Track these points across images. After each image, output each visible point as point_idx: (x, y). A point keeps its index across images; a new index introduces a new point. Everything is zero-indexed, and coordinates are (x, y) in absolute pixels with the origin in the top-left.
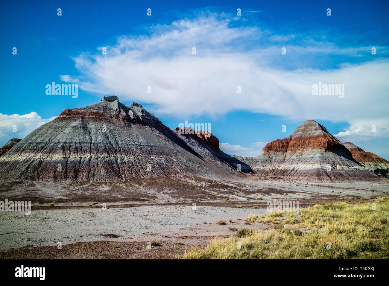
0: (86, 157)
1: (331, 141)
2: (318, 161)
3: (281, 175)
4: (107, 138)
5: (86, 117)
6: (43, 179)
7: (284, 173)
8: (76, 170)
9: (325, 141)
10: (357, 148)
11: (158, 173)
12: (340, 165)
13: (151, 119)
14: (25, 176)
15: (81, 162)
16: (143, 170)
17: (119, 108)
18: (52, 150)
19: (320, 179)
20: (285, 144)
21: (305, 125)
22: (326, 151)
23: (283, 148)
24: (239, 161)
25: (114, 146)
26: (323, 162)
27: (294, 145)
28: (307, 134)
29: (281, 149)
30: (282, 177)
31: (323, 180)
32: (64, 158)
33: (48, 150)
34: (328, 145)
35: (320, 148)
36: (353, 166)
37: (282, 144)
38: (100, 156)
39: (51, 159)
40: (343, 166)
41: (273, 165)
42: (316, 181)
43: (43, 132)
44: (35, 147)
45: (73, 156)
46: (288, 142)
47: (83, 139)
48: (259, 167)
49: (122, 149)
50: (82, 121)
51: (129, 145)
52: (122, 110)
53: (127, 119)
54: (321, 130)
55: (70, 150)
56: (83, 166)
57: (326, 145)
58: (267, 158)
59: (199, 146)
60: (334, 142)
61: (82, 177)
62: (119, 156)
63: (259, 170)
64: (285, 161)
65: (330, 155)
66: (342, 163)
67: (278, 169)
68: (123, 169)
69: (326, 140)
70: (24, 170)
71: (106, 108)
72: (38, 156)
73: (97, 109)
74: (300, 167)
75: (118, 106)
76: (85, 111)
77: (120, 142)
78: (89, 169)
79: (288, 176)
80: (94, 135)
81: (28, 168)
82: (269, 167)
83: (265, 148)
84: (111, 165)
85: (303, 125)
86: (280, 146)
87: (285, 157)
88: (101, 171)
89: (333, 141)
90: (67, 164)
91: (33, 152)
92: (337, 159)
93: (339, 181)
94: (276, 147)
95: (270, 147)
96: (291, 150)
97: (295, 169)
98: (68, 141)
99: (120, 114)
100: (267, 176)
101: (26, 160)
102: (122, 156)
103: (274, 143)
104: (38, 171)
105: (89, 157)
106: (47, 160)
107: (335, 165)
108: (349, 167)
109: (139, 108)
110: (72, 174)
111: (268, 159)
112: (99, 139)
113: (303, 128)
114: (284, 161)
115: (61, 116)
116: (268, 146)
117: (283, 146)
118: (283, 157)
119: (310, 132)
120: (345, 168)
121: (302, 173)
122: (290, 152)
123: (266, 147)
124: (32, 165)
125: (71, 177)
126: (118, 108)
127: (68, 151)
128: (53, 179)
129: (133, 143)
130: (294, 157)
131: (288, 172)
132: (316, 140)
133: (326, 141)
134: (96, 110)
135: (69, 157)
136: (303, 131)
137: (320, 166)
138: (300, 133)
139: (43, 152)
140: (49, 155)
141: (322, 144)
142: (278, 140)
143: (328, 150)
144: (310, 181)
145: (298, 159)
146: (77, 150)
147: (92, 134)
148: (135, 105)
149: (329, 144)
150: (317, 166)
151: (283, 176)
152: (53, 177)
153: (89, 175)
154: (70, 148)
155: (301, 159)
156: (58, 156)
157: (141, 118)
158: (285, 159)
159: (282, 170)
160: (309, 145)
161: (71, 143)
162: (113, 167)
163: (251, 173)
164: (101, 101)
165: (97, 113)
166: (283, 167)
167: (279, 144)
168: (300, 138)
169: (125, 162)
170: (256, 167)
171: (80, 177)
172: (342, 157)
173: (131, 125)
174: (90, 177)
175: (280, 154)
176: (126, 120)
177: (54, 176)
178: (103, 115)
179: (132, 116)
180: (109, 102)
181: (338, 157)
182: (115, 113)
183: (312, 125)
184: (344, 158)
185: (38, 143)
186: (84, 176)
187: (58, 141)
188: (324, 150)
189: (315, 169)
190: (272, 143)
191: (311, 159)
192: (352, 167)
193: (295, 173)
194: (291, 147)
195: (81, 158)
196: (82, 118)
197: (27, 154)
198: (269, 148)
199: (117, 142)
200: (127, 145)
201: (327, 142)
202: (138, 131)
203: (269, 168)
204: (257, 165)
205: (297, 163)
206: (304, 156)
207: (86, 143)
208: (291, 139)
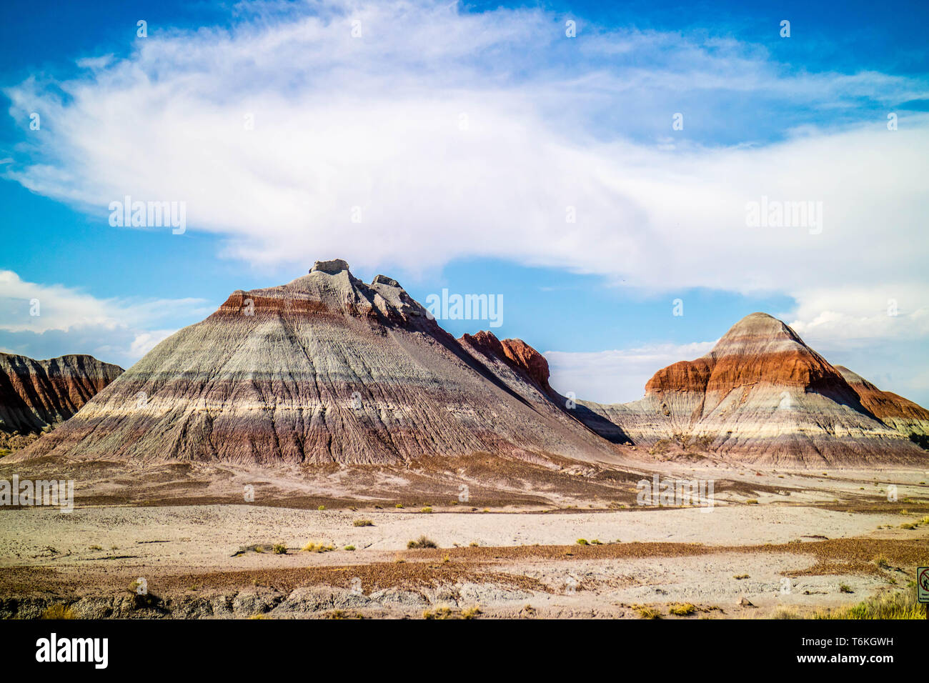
0: (313, 407)
1: (818, 366)
2: (790, 417)
3: (702, 450)
4: (346, 362)
5: (288, 311)
6: (230, 458)
7: (706, 443)
8: (298, 439)
9: (803, 367)
10: (860, 381)
11: (473, 445)
12: (843, 426)
13: (420, 316)
14: (184, 451)
15: (303, 420)
16: (441, 437)
17: (355, 291)
18: (229, 391)
19: (801, 460)
20: (701, 373)
21: (750, 327)
22: (806, 392)
23: (697, 382)
24: (595, 413)
25: (365, 381)
26: (803, 419)
27: (724, 376)
28: (757, 348)
29: (691, 386)
30: (704, 454)
31: (806, 463)
32: (264, 409)
33: (219, 390)
34: (811, 376)
35: (793, 385)
36: (871, 429)
37: (695, 373)
38: (344, 406)
39: (232, 412)
40: (849, 429)
41: (674, 425)
42: (792, 464)
43: (191, 346)
44: (182, 382)
45: (283, 406)
46: (707, 369)
47: (296, 366)
48: (641, 430)
49: (383, 390)
50: (282, 320)
51: (396, 379)
52: (360, 294)
53: (374, 315)
54: (790, 338)
55: (272, 391)
56: (311, 428)
57: (808, 378)
58: (659, 407)
59: (518, 380)
60: (824, 369)
61: (316, 454)
62: (381, 405)
63: (644, 436)
64: (704, 416)
65: (818, 401)
66: (847, 420)
67: (688, 434)
68: (398, 435)
69: (806, 364)
70: (179, 439)
71: (326, 290)
72: (198, 406)
73: (308, 293)
74: (746, 430)
75: (351, 286)
76: (280, 296)
77: (374, 373)
78: (328, 437)
79: (719, 451)
80: (316, 354)
81: (184, 432)
82: (665, 430)
83: (651, 382)
84: (370, 427)
85: (743, 325)
86: (690, 377)
87: (703, 404)
88: (354, 441)
89: (822, 366)
90: (273, 423)
91: (183, 395)
92: (835, 411)
93: (845, 465)
94: (679, 380)
95: (663, 380)
96: (718, 387)
97: (733, 436)
98: (263, 370)
99: (359, 304)
100: (668, 452)
101: (170, 414)
102: (388, 406)
103: (675, 371)
104: (210, 440)
105: (319, 408)
106: (222, 414)
107: (830, 425)
108: (862, 430)
109: (393, 288)
110: (290, 446)
111: (661, 410)
112: (330, 365)
113: (745, 333)
114: (701, 415)
115: (228, 309)
116: (661, 378)
117: (697, 378)
118: (697, 405)
119: (764, 343)
120: (855, 432)
121: (752, 446)
122: (714, 392)
123: (655, 380)
124: (190, 425)
125: (292, 454)
126: (352, 291)
127: (269, 393)
128: (253, 459)
129: (402, 375)
130: (726, 404)
131: (717, 443)
132: (782, 364)
133: (807, 369)
134: (305, 296)
135: (274, 409)
136: (745, 340)
137: (797, 428)
138: (737, 346)
139: (210, 395)
140: (226, 403)
141: (797, 374)
142: (684, 362)
143: (811, 390)
144: (776, 463)
145: (738, 411)
146: (288, 391)
147: (312, 354)
148: (384, 280)
149: (813, 373)
150: (790, 428)
151: (706, 451)
152: (252, 455)
153: (330, 450)
154: (271, 386)
155: (745, 411)
156: (248, 407)
157: (402, 314)
158: (702, 409)
159: (700, 436)
160: (764, 377)
161: (271, 374)
162: (375, 432)
163: (627, 443)
164: (310, 272)
165: (309, 301)
166: (699, 429)
167: (686, 372)
168: (739, 359)
169: (397, 420)
170: (636, 430)
171: (312, 455)
172: (844, 406)
173: (386, 332)
174: (334, 455)
175: (690, 398)
176: (374, 317)
177: (253, 451)
178: (321, 307)
179: (384, 308)
180: (328, 275)
181: (835, 405)
182: (346, 301)
183: (767, 327)
184: (849, 408)
185: (188, 373)
186: (322, 452)
187: (238, 370)
188: (803, 390)
189: (785, 436)
190: (669, 370)
191: (771, 410)
192: (871, 432)
193: (733, 446)
194: (717, 380)
195: (301, 410)
196: (280, 314)
197: (169, 400)
198: (663, 382)
199: (369, 373)
200: (392, 379)
201: (810, 371)
202: (404, 346)
203: (666, 432)
204: (637, 425)
205: (736, 420)
206: (752, 404)
207: (304, 374)
208: (715, 361)
